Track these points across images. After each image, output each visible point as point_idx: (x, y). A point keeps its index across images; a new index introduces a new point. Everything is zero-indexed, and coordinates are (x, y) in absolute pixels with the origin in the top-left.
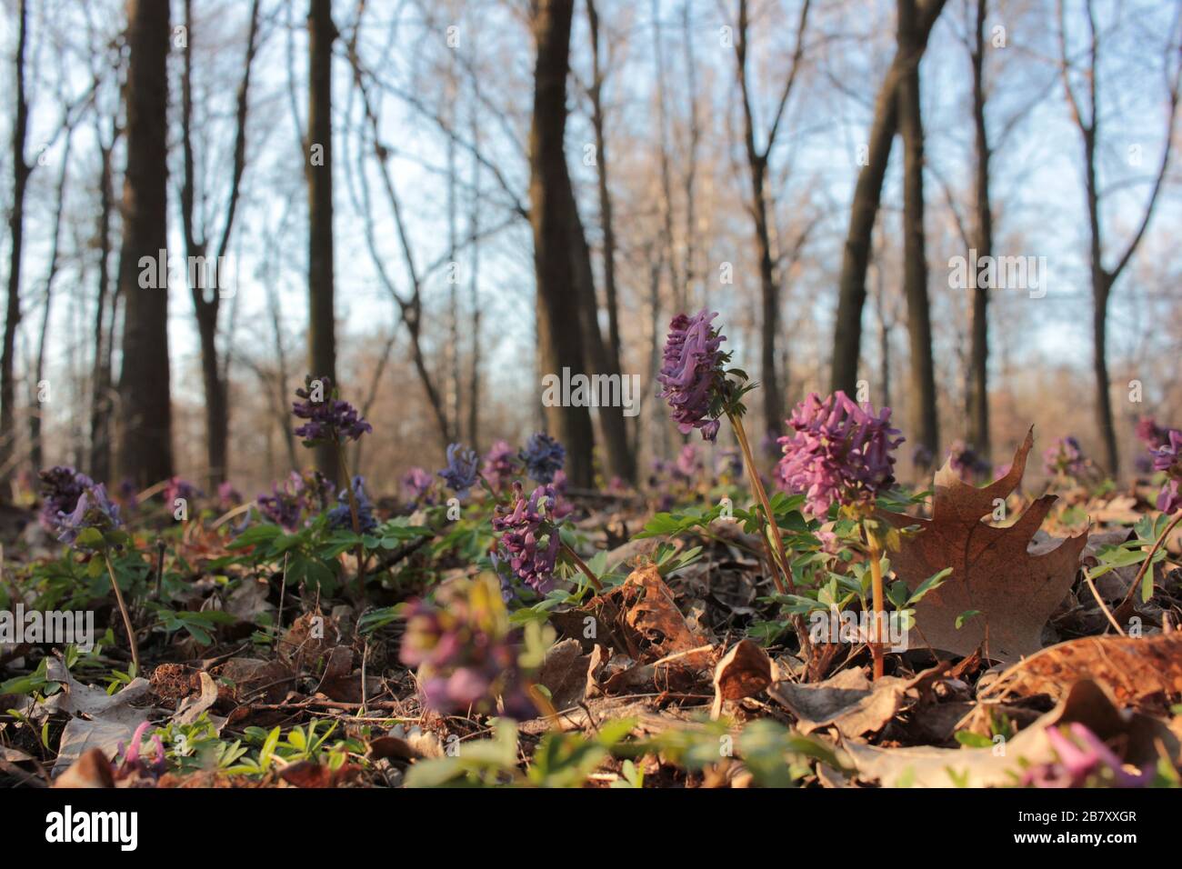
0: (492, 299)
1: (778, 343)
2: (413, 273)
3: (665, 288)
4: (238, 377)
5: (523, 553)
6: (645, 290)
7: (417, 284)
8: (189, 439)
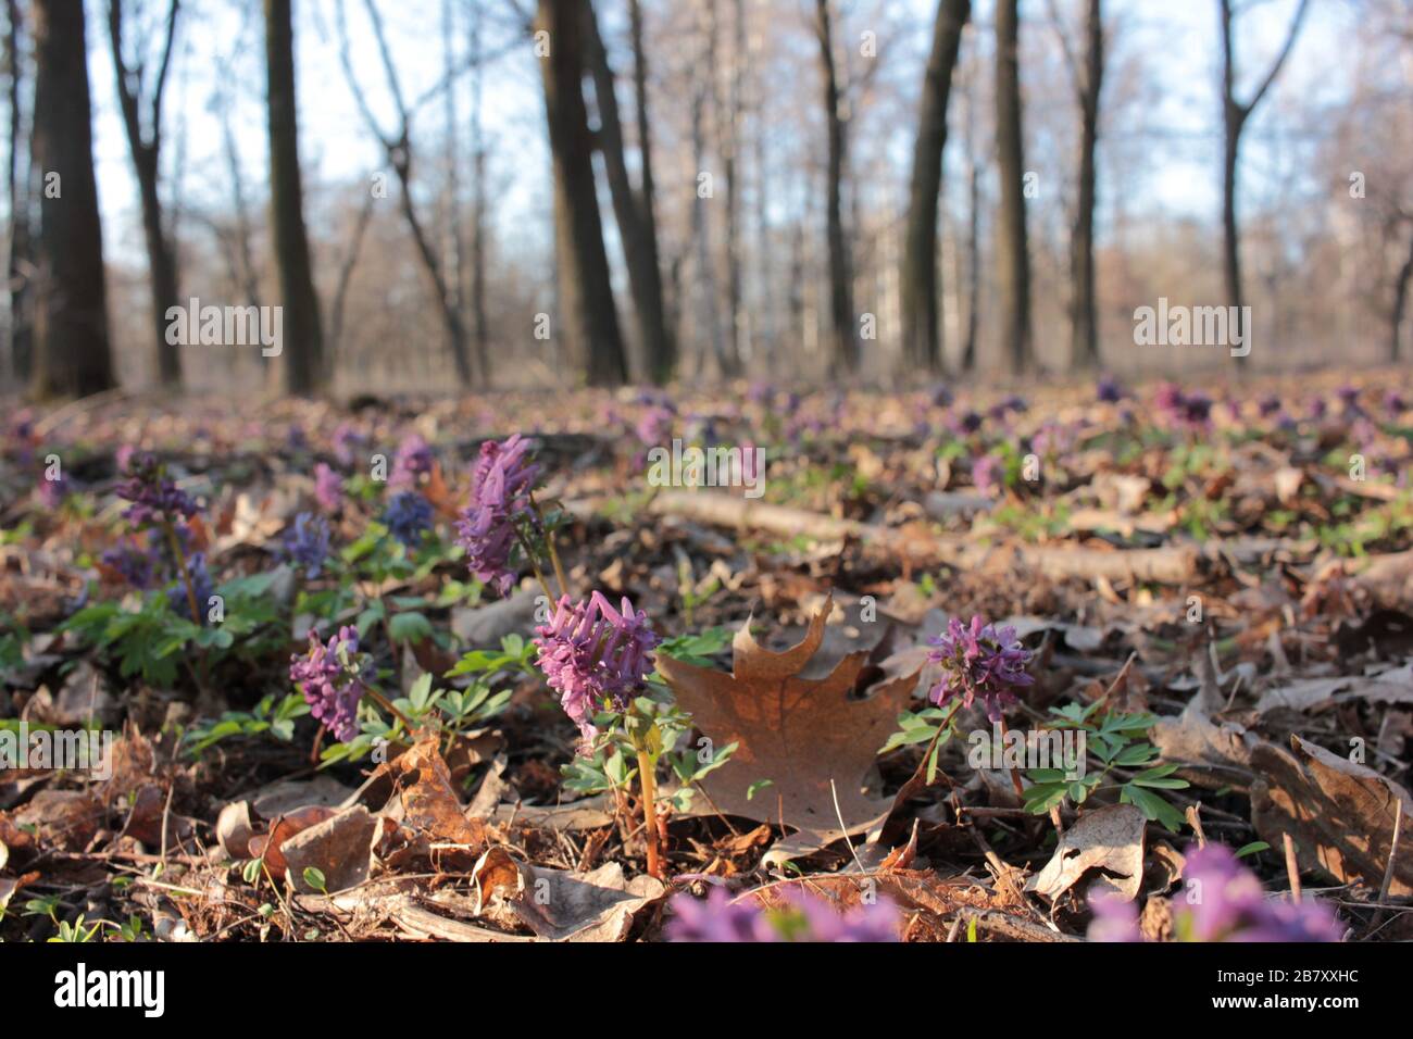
0: (497, 136)
1: (846, 192)
2: (400, 105)
3: (709, 123)
4: (190, 236)
5: (323, 701)
6: (685, 123)
7: (406, 119)
8: (130, 310)
